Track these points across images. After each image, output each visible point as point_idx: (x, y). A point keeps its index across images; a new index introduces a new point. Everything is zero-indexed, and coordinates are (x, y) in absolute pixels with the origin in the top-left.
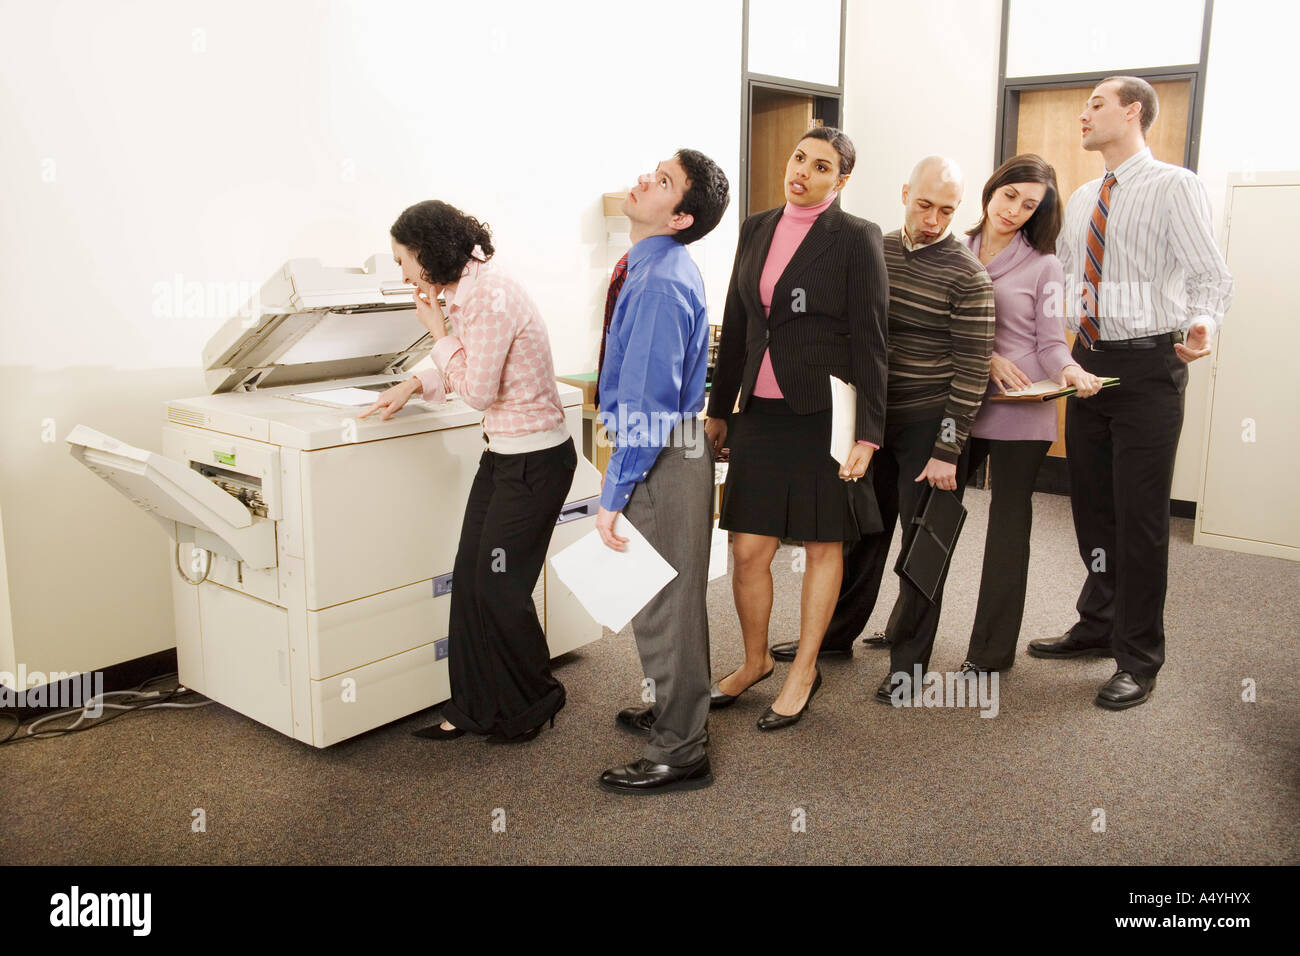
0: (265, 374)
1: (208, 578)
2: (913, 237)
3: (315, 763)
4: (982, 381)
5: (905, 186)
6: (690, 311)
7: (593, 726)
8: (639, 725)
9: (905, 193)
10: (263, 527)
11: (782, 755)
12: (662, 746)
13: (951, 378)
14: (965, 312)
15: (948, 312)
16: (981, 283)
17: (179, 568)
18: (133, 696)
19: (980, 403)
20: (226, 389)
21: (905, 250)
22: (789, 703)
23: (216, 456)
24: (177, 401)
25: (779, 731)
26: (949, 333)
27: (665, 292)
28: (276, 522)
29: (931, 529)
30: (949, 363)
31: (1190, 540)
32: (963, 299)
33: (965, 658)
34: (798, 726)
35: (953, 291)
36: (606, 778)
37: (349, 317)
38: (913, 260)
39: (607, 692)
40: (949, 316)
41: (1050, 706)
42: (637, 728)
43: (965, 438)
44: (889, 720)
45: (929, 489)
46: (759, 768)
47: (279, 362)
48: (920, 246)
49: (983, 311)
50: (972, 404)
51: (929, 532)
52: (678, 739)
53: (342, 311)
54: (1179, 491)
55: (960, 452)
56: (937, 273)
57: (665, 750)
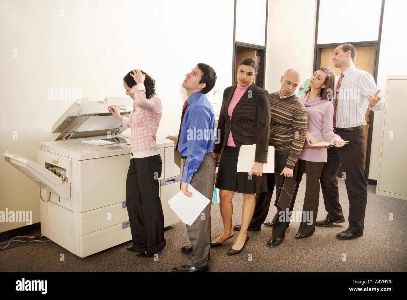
0: (72, 135)
1: (50, 200)
2: (282, 94)
3: (81, 262)
4: (302, 143)
5: (282, 77)
6: (209, 115)
7: (173, 252)
8: (188, 252)
9: (282, 79)
10: (66, 185)
11: (234, 264)
12: (194, 261)
13: (292, 141)
14: (298, 120)
15: (292, 120)
16: (303, 111)
17: (41, 197)
18: (26, 238)
19: (301, 150)
20: (59, 139)
21: (279, 98)
22: (238, 246)
23: (53, 161)
24: (42, 143)
25: (234, 255)
26: (292, 126)
27: (200, 110)
28: (70, 183)
29: (285, 190)
30: (292, 136)
31: (375, 193)
32: (298, 116)
33: (298, 231)
34: (240, 254)
35: (294, 113)
36: (174, 271)
37: (97, 117)
38: (282, 102)
39: (179, 240)
40: (292, 121)
41: (325, 249)
42: (187, 253)
43: (296, 161)
44: (271, 253)
45: (284, 177)
46: (226, 269)
47: (76, 131)
48: (285, 97)
49: (304, 120)
50: (299, 150)
51: (285, 192)
52: (198, 259)
53: (95, 115)
54: (371, 176)
55: (294, 165)
56: (289, 106)
57: (194, 262)
